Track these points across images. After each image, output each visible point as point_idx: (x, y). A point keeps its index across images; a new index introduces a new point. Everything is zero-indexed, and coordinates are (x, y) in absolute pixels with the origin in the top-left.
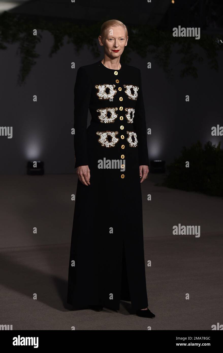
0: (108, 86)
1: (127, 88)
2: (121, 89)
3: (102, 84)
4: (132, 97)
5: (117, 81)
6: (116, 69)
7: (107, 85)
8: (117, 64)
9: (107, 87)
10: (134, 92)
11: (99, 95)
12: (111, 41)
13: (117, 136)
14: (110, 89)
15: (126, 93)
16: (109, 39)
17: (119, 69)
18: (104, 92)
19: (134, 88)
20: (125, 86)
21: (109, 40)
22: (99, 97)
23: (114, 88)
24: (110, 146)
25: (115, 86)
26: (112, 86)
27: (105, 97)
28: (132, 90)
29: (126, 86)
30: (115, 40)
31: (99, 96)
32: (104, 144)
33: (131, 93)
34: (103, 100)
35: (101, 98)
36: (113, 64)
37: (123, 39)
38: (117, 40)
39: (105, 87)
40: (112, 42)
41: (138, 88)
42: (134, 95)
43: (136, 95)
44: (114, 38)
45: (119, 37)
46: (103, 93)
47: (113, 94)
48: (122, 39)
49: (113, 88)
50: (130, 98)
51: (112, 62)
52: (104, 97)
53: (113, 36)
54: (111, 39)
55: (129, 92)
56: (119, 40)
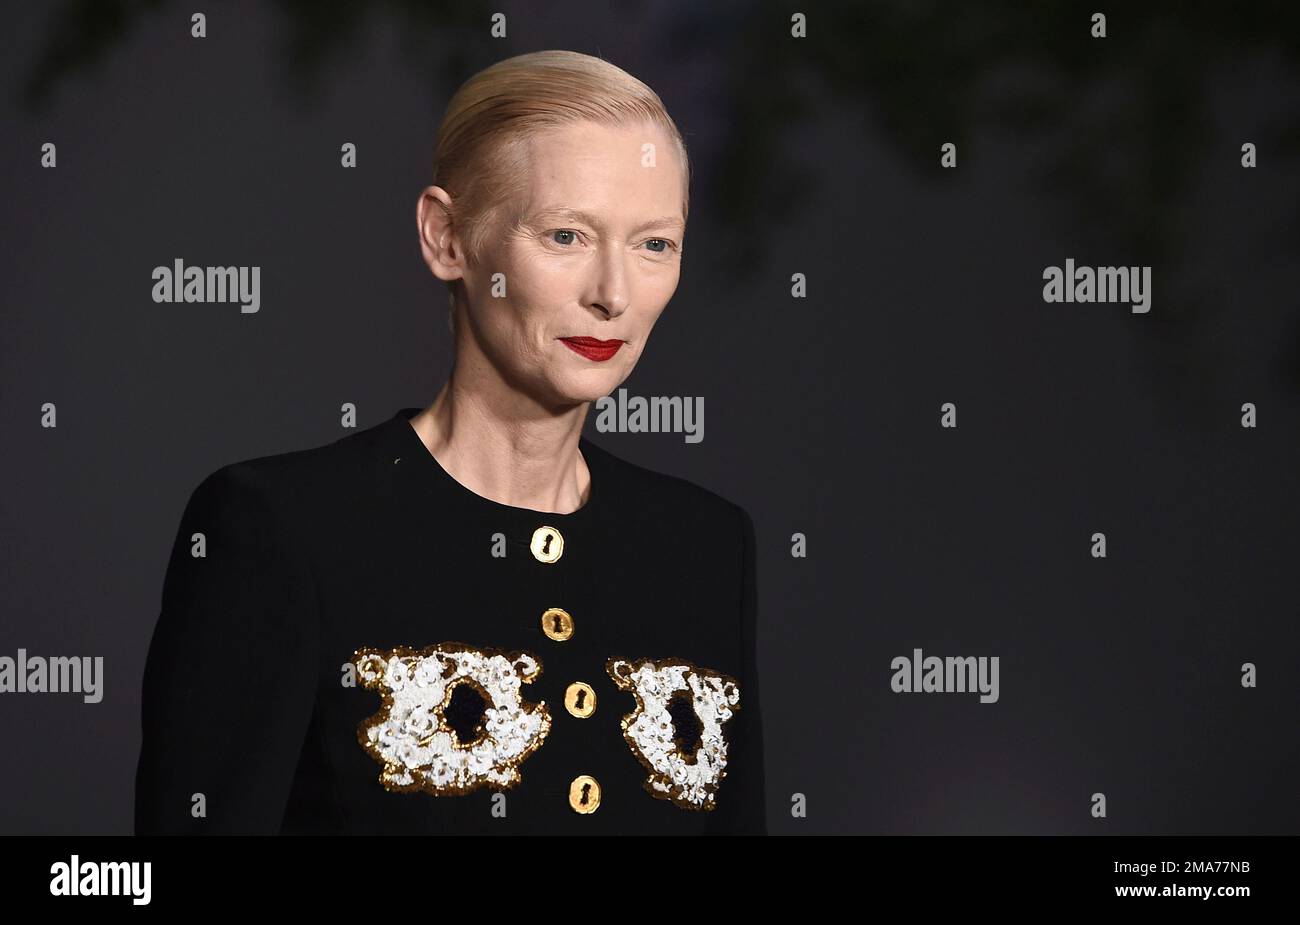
0: (470, 663)
1: (641, 690)
2: (591, 695)
3: (416, 644)
4: (679, 780)
5: (557, 625)
6: (548, 510)
7: (467, 656)
8: (557, 454)
9: (461, 671)
10: (698, 727)
11: (385, 746)
12: (560, 247)
14: (493, 690)
15: (631, 742)
16: (546, 234)
17: (568, 505)
18: (434, 719)
19: (697, 692)
20: (625, 672)
21: (551, 241)
22: (379, 765)
23: (524, 689)
25: (532, 667)
26: (509, 667)
27: (438, 766)
28: (681, 708)
29: (634, 676)
30: (603, 241)
31: (386, 754)
33: (676, 738)
34: (421, 794)
35: (401, 770)
36: (527, 454)
37: (659, 241)
38: (615, 245)
39: (445, 674)
40: (572, 259)
41: (728, 692)
42: (700, 755)
43: (711, 761)
44: (595, 228)
45: (641, 225)
46: (421, 730)
47: (516, 748)
48: (657, 245)
49: (518, 682)
50: (660, 787)
51: (528, 441)
52: (429, 767)
53: (587, 206)
54: (562, 231)
55: (659, 732)
56: (629, 249)
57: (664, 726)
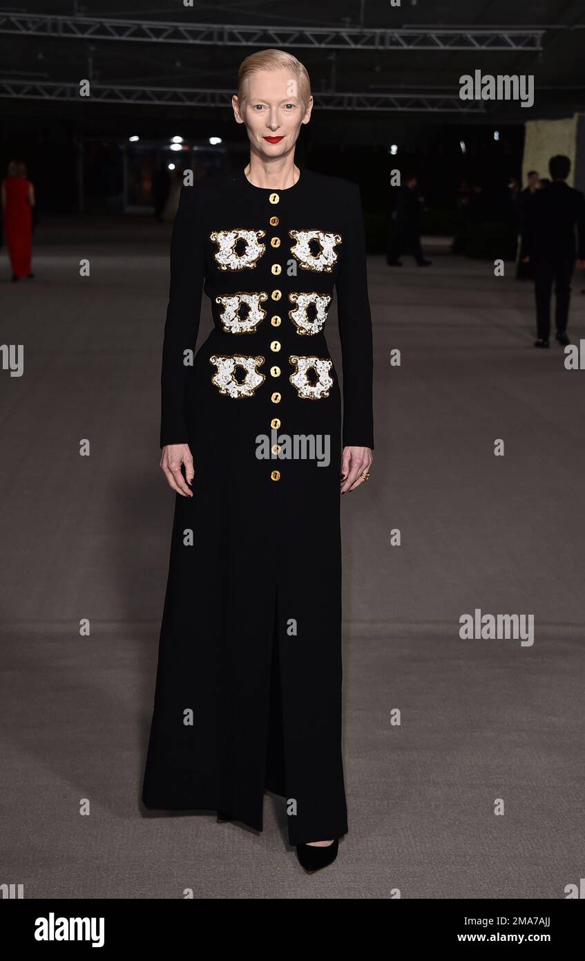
0: (243, 234)
1: (298, 238)
2: (279, 241)
3: (227, 229)
4: (312, 264)
5: (274, 221)
7: (242, 231)
9: (240, 236)
10: (321, 248)
11: (219, 259)
12: (260, 110)
13: (260, 370)
14: (249, 241)
15: (294, 254)
16: (255, 107)
17: (287, 187)
18: (231, 250)
19: (322, 239)
20: (294, 233)
21: (256, 109)
22: (219, 265)
23: (258, 240)
24: (239, 393)
25: (263, 234)
26: (255, 234)
27: (233, 263)
28: (314, 243)
29: (298, 235)
30: (270, 107)
31: (220, 261)
32: (227, 389)
33: (311, 252)
34: (229, 272)
35: (224, 265)
37: (291, 105)
38: (274, 108)
39: (235, 237)
40: (262, 114)
41: (336, 238)
42: (318, 258)
43: (327, 258)
44: (268, 104)
45: (281, 100)
46: (228, 254)
47: (255, 257)
48: (289, 106)
49: (256, 239)
50: (305, 266)
52: (230, 264)
53: (264, 98)
54: (258, 106)
55: (304, 250)
56: (280, 109)
57: (306, 249)
